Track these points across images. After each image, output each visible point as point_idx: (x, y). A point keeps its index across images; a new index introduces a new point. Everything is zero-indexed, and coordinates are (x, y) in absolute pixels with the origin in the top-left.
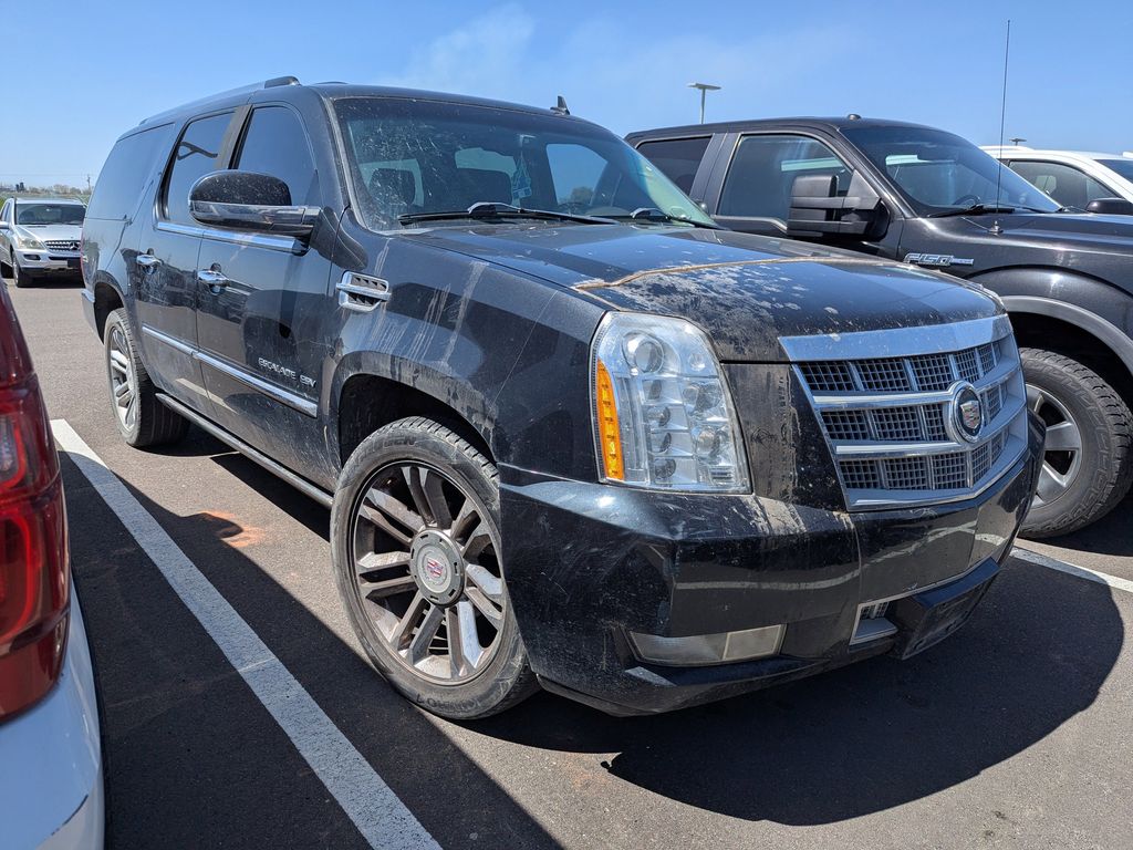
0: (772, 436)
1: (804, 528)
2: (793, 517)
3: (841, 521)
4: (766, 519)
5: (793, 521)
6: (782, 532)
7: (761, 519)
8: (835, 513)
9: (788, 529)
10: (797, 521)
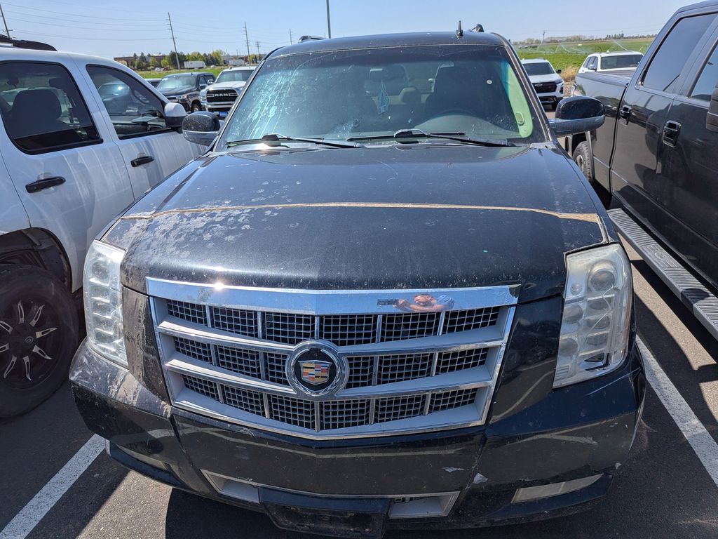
0: (133, 339)
1: (135, 404)
2: (135, 393)
3: (163, 409)
4: (118, 388)
5: (132, 396)
6: (120, 400)
7: (116, 387)
8: (163, 403)
9: (125, 399)
10: (134, 397)
